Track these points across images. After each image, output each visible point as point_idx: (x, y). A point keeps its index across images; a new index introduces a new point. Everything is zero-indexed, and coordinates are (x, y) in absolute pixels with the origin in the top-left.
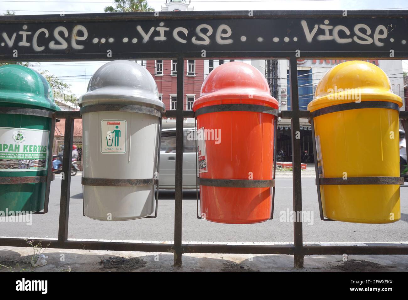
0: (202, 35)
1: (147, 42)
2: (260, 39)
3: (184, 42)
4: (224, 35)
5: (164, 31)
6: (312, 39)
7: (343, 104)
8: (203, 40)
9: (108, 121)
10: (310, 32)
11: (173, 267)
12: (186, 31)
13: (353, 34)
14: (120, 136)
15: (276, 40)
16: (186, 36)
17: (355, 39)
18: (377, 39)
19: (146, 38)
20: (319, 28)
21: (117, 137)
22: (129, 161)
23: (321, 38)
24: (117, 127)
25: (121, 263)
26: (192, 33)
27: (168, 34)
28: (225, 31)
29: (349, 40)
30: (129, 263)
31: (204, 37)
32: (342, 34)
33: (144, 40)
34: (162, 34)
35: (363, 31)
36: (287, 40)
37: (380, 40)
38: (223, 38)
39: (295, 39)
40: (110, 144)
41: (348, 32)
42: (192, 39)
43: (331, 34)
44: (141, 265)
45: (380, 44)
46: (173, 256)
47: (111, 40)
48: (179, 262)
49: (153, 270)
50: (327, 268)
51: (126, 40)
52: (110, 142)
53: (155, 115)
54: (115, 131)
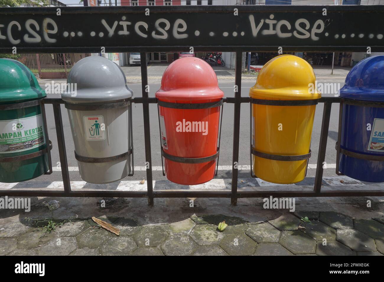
0: (160, 30)
1: (113, 36)
2: (212, 34)
3: (145, 36)
4: (180, 30)
5: (127, 25)
6: (257, 33)
7: (272, 100)
8: (161, 34)
9: (89, 117)
10: (257, 26)
11: (148, 206)
12: (146, 26)
13: (293, 28)
14: (99, 128)
15: (226, 34)
16: (147, 30)
17: (295, 33)
18: (314, 33)
19: (111, 32)
20: (264, 23)
21: (97, 129)
22: (109, 145)
23: (266, 32)
24: (96, 121)
26: (152, 28)
27: (131, 28)
28: (181, 26)
29: (289, 35)
31: (162, 32)
32: (284, 29)
33: (109, 34)
34: (125, 28)
35: (303, 25)
36: (235, 34)
37: (316, 34)
38: (179, 33)
39: (243, 34)
40: (92, 134)
41: (289, 27)
42: (152, 33)
43: (274, 28)
44: (126, 205)
45: (315, 38)
46: (147, 201)
47: (80, 34)
48: (151, 203)
49: (134, 209)
50: (253, 205)
51: (93, 34)
52: (92, 133)
53: (125, 106)
54: (95, 124)
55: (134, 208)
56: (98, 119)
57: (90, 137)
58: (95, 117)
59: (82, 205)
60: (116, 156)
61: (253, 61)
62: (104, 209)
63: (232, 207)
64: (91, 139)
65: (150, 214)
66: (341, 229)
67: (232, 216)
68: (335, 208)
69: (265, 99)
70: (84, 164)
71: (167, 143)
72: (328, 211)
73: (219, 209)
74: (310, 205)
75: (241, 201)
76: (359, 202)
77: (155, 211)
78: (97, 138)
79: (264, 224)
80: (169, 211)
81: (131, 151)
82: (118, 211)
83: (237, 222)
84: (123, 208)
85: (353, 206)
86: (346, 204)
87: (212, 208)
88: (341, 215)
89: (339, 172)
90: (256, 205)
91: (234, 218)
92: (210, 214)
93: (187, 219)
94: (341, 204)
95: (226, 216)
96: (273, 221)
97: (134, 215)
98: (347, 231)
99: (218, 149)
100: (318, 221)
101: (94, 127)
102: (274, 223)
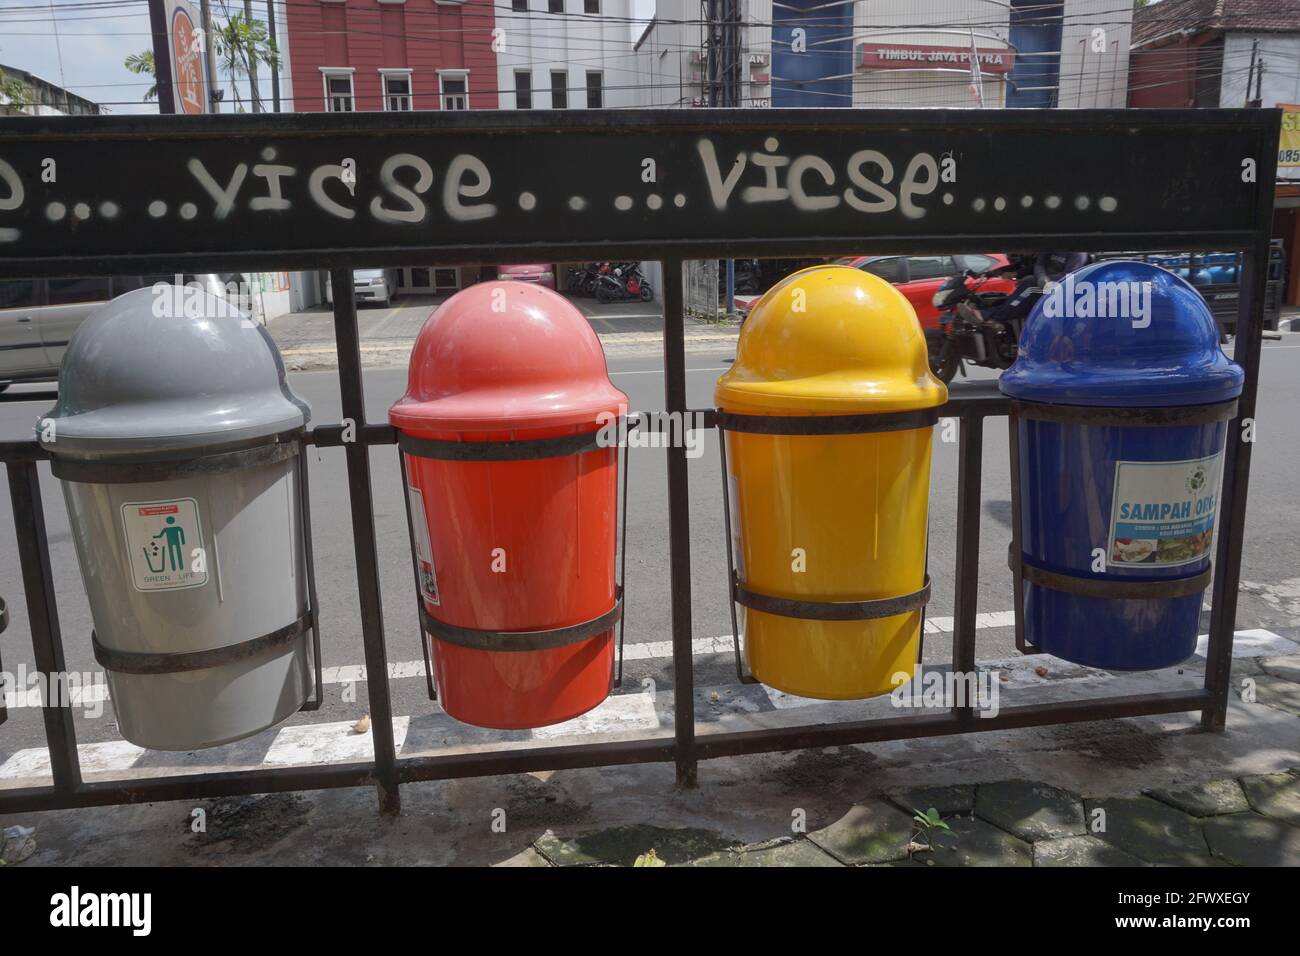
0: (400, 191)
1: (230, 214)
2: (577, 203)
3: (347, 213)
4: (469, 191)
5: (280, 177)
6: (727, 198)
7: (789, 418)
8: (404, 206)
9: (141, 506)
10: (724, 175)
11: (378, 817)
12: (348, 176)
13: (843, 182)
14: (184, 543)
15: (624, 203)
16: (353, 194)
17: (850, 197)
18: (909, 196)
19: (225, 201)
20: (749, 165)
21: (174, 547)
22: (220, 601)
23: (754, 195)
24: (171, 520)
25: (242, 817)
26: (369, 183)
27: (294, 188)
29: (830, 202)
30: (263, 818)
31: (407, 199)
32: (813, 183)
33: (218, 208)
34: (275, 187)
35: (871, 171)
36: (655, 202)
37: (917, 200)
38: (465, 201)
39: (680, 201)
40: (157, 566)
41: (830, 178)
42: (370, 204)
43: (782, 182)
44: (296, 818)
45: (913, 212)
46: (375, 795)
47: (110, 210)
48: (391, 805)
49: (327, 832)
50: (754, 778)
51: (158, 209)
52: (156, 563)
53: (280, 458)
54: (165, 530)
55: (327, 828)
56: (175, 510)
57: (148, 580)
58: (166, 503)
59: (129, 833)
61: (744, 283)
62: (212, 842)
63: (681, 794)
64: (152, 585)
65: (387, 845)
66: (1046, 838)
67: (682, 827)
68: (1023, 768)
69: (763, 414)
70: (129, 679)
71: (435, 583)
72: (1001, 778)
73: (636, 806)
74: (944, 764)
75: (711, 768)
76: (1098, 740)
77: (405, 834)
78: (173, 579)
79: (792, 848)
80: (457, 827)
81: (309, 617)
82: (265, 845)
83: (699, 848)
84: (286, 831)
85: (1081, 755)
86: (1057, 749)
87: (613, 801)
88: (1044, 791)
89: (1028, 644)
90: (764, 780)
91: (688, 833)
92: (602, 828)
93: (522, 851)
94: (1044, 749)
95: (661, 827)
96: (821, 831)
97: (327, 856)
98: (1065, 844)
99: (620, 591)
100: (973, 819)
101: (163, 542)
102: (826, 838)
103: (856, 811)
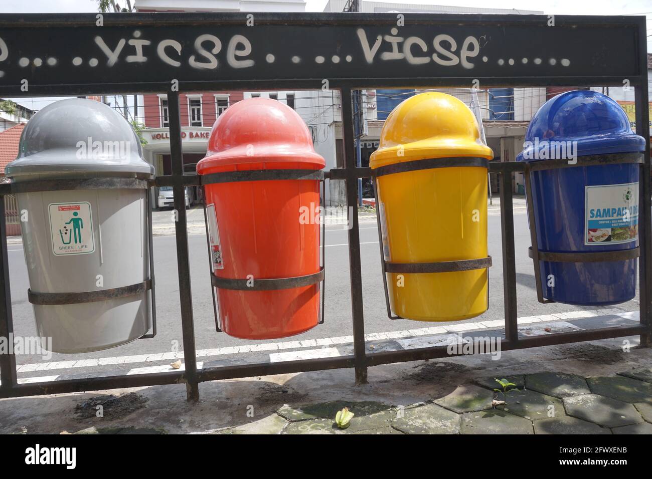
0: (204, 53)
1: (116, 64)
2: (296, 59)
3: (177, 64)
4: (240, 53)
5: (142, 45)
6: (373, 57)
7: (412, 162)
8: (206, 60)
9: (59, 205)
10: (371, 46)
11: (187, 403)
12: (178, 47)
13: (431, 51)
14: (82, 227)
15: (320, 60)
16: (180, 54)
17: (435, 57)
18: (465, 57)
19: (113, 57)
20: (384, 41)
21: (77, 229)
22: (101, 264)
23: (387, 56)
24: (76, 214)
25: (108, 405)
26: (189, 50)
27: (149, 51)
28: (240, 47)
30: (120, 405)
31: (208, 57)
32: (416, 50)
33: (109, 62)
34: (139, 50)
35: (445, 45)
36: (336, 59)
37: (469, 59)
38: (238, 58)
39: (349, 59)
40: (67, 240)
41: (425, 48)
42: (189, 59)
43: (401, 50)
44: (139, 405)
45: (468, 66)
46: (185, 388)
47: (52, 61)
48: (193, 395)
49: (157, 411)
50: (399, 379)
51: (77, 61)
52: (66, 238)
53: (137, 187)
54: (72, 219)
55: (156, 409)
56: (79, 208)
57: (61, 248)
58: (74, 204)
60: (118, 289)
61: (367, 193)
62: (90, 417)
63: (359, 386)
64: (63, 251)
65: (191, 415)
66: (569, 395)
67: (361, 401)
68: (549, 367)
69: (398, 162)
70: (46, 308)
71: (221, 257)
72: (537, 371)
73: (334, 393)
74: (504, 367)
75: (374, 372)
76: (586, 353)
77: (202, 410)
78: (75, 247)
79: (426, 407)
80: (232, 406)
81: (150, 283)
82: (120, 417)
83: (372, 410)
84: (133, 411)
85: (579, 360)
86: (566, 358)
87: (320, 392)
88: (563, 376)
89: (545, 299)
90: (404, 379)
91: (364, 404)
92: (316, 403)
93: (270, 415)
94: (558, 359)
95: (349, 401)
96: (441, 399)
97: (156, 421)
98: (580, 398)
99: (322, 268)
100: (526, 390)
101: (71, 226)
102: (444, 402)
103: (459, 389)
